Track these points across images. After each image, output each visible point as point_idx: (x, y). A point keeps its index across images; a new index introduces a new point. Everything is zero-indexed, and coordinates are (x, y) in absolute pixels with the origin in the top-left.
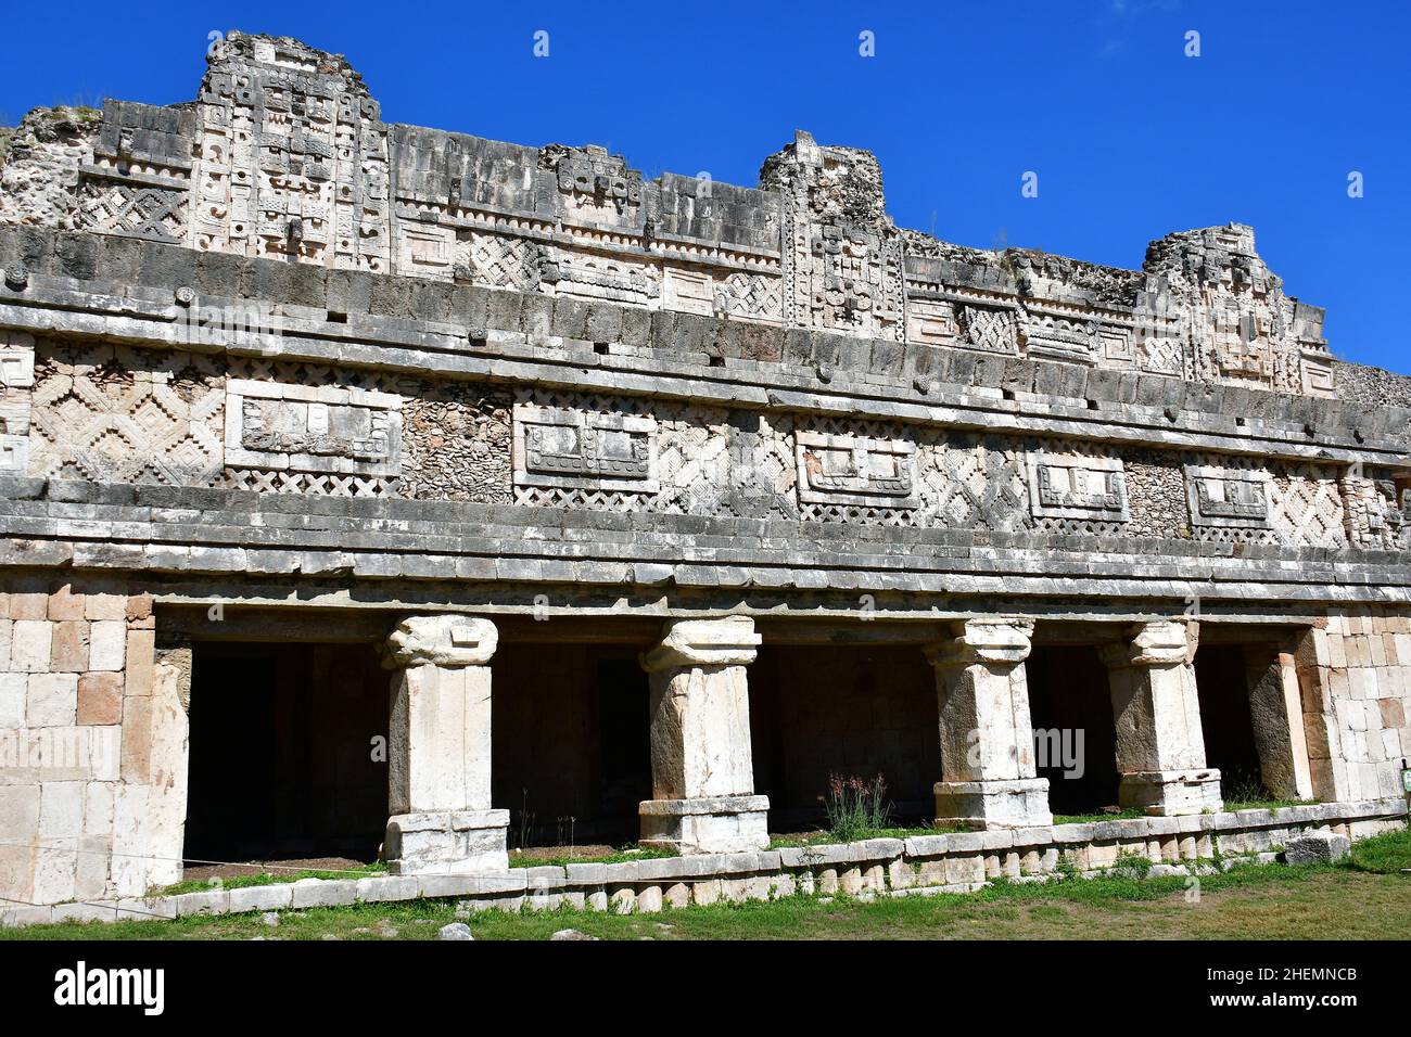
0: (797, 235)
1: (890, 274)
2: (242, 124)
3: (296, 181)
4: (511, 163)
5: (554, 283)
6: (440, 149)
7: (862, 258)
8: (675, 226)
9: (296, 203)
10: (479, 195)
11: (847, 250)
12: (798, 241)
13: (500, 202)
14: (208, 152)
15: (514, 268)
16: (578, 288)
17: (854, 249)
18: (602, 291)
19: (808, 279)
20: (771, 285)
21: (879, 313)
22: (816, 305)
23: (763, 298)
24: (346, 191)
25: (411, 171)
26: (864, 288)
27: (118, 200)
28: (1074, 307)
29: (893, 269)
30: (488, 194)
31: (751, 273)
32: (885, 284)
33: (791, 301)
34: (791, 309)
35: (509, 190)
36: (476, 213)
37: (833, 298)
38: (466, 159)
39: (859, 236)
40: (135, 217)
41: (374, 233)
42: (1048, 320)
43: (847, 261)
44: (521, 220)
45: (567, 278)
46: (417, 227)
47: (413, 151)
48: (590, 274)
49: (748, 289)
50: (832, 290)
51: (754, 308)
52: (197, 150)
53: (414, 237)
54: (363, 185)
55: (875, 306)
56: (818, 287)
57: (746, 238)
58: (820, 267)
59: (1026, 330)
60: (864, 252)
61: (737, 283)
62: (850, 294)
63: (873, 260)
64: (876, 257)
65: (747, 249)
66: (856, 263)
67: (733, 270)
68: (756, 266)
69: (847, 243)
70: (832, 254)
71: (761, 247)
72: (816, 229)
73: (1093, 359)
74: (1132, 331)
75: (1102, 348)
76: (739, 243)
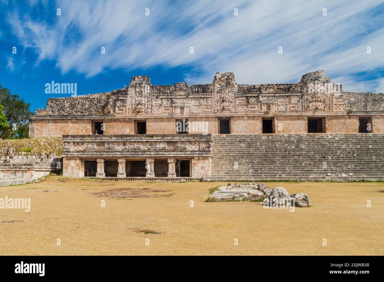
0: (215, 90)
1: (233, 93)
2: (133, 90)
3: (140, 96)
4: (168, 88)
5: (175, 104)
6: (158, 88)
8: (194, 92)
9: (139, 98)
10: (164, 93)
11: (225, 92)
12: (215, 91)
13: (167, 93)
14: (129, 94)
15: (169, 103)
16: (178, 104)
18: (182, 104)
20: (210, 99)
22: (218, 101)
23: (209, 101)
24: (146, 96)
25: (155, 91)
26: (227, 97)
27: (120, 102)
28: (273, 93)
30: (165, 92)
31: (207, 98)
32: (232, 95)
33: (214, 101)
35: (168, 91)
36: (164, 96)
38: (162, 88)
39: (227, 88)
40: (122, 104)
41: (150, 101)
42: (266, 97)
43: (224, 93)
44: (170, 95)
45: (176, 103)
46: (155, 99)
47: (155, 88)
48: (180, 102)
49: (206, 100)
50: (221, 98)
51: (207, 103)
52: (128, 94)
53: (155, 101)
54: (148, 95)
55: (229, 99)
56: (218, 98)
57: (206, 92)
58: (219, 95)
59: (261, 99)
60: (227, 91)
61: (204, 99)
62: (225, 98)
63: (229, 92)
64: (230, 91)
65: (206, 94)
66: (226, 93)
67: (204, 98)
68: (208, 96)
69: (224, 90)
70: (221, 92)
71: (209, 93)
72: (219, 89)
73: (276, 103)
74: (287, 96)
75: (279, 100)
76: (205, 93)
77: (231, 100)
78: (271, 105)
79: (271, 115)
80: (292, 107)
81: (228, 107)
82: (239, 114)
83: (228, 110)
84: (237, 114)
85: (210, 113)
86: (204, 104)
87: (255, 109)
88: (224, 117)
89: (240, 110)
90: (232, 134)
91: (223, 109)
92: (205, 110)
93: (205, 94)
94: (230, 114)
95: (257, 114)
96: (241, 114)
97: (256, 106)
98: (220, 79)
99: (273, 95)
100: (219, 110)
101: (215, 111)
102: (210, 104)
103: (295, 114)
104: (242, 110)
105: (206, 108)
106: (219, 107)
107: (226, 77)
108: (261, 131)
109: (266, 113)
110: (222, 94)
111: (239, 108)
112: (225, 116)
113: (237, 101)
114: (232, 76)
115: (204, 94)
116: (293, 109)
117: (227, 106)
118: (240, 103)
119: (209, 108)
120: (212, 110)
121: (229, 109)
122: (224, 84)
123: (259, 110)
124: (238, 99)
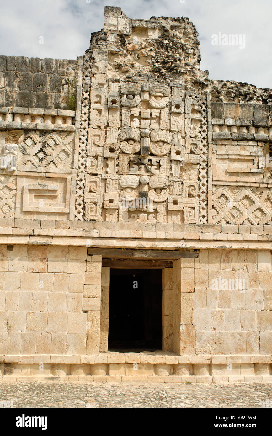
0: (94, 93)
1: (194, 120)
7: (162, 108)
11: (148, 105)
12: (94, 98)
17: (154, 102)
19: (102, 133)
20: (64, 142)
21: (178, 158)
22: (108, 154)
23: (53, 153)
26: (164, 135)
29: (197, 116)
31: (44, 132)
32: (187, 130)
33: (83, 153)
34: (82, 161)
37: (128, 148)
39: (159, 89)
43: (146, 113)
49: (39, 146)
50: (127, 140)
51: (44, 163)
55: (174, 151)
56: (112, 139)
57: (43, 102)
58: (115, 118)
60: (164, 102)
61: (29, 142)
62: (147, 143)
63: (174, 109)
64: (178, 106)
65: (41, 111)
66: (155, 113)
67: (26, 131)
68: (49, 125)
69: (146, 96)
70: (129, 108)
71: (58, 107)
72: (115, 87)
76: (38, 106)
77: (184, 158)
81: (164, 195)
82: (231, 237)
83: (169, 212)
84: (220, 237)
85: (57, 225)
86: (28, 167)
88: (141, 249)
89: (234, 212)
90: (185, 357)
92: (31, 203)
93: (35, 111)
94: (179, 235)
96: (238, 237)
98: (122, 37)
100: (111, 206)
101: (90, 215)
102: (61, 169)
104: (242, 217)
105: (38, 194)
106: (112, 193)
107: (154, 35)
110: (132, 117)
111: (231, 204)
112: (147, 244)
113: (214, 161)
114: (185, 34)
115: (26, 110)
117: (159, 190)
118: (232, 174)
119: (51, 195)
120: (73, 203)
121: (172, 207)
122: (146, 70)
124: (222, 150)
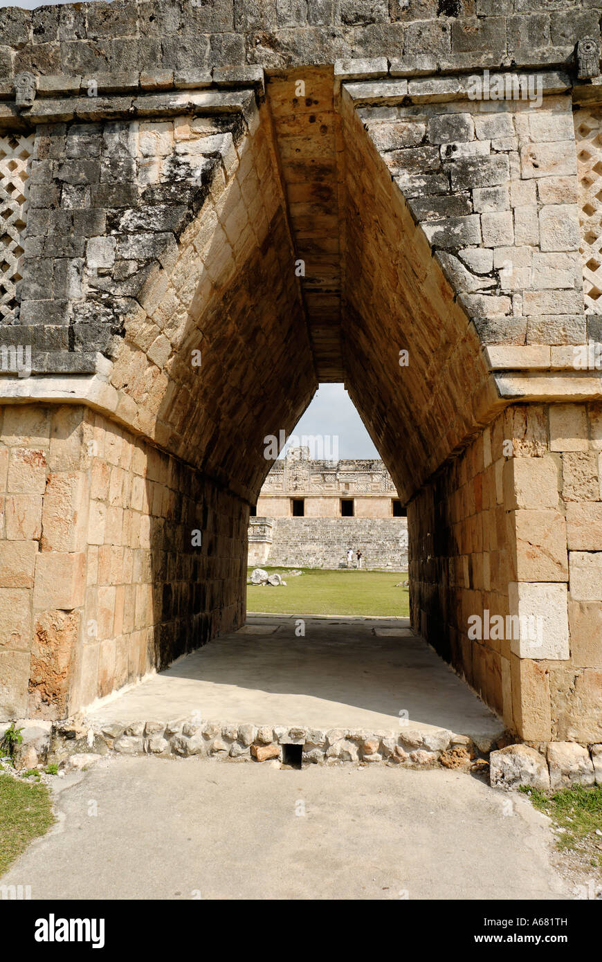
12: (287, 467)
22: (290, 478)
32: (306, 472)
42: (345, 475)
43: (298, 469)
50: (294, 475)
56: (291, 475)
58: (291, 471)
59: (338, 478)
60: (301, 467)
62: (298, 475)
63: (303, 468)
66: (300, 469)
69: (297, 466)
72: (291, 464)
73: (356, 481)
74: (368, 474)
75: (359, 479)
77: (305, 478)
78: (350, 484)
79: (349, 495)
80: (374, 486)
81: (301, 486)
82: (314, 494)
83: (302, 489)
84: (312, 494)
85: (281, 493)
86: (275, 481)
87: (332, 489)
89: (315, 489)
90: (306, 517)
91: (296, 488)
92: (276, 488)
94: (304, 494)
95: (334, 494)
96: (316, 494)
97: (333, 485)
99: (352, 472)
100: (291, 488)
101: (287, 490)
102: (281, 481)
103: (378, 495)
104: (317, 489)
105: (277, 487)
106: (291, 486)
108: (339, 515)
109: (344, 493)
110: (295, 470)
111: (314, 487)
112: (298, 496)
113: (311, 478)
114: (307, 450)
116: (375, 489)
118: (315, 481)
119: (279, 487)
120: (284, 488)
122: (298, 460)
123: (338, 490)
124: (313, 476)
